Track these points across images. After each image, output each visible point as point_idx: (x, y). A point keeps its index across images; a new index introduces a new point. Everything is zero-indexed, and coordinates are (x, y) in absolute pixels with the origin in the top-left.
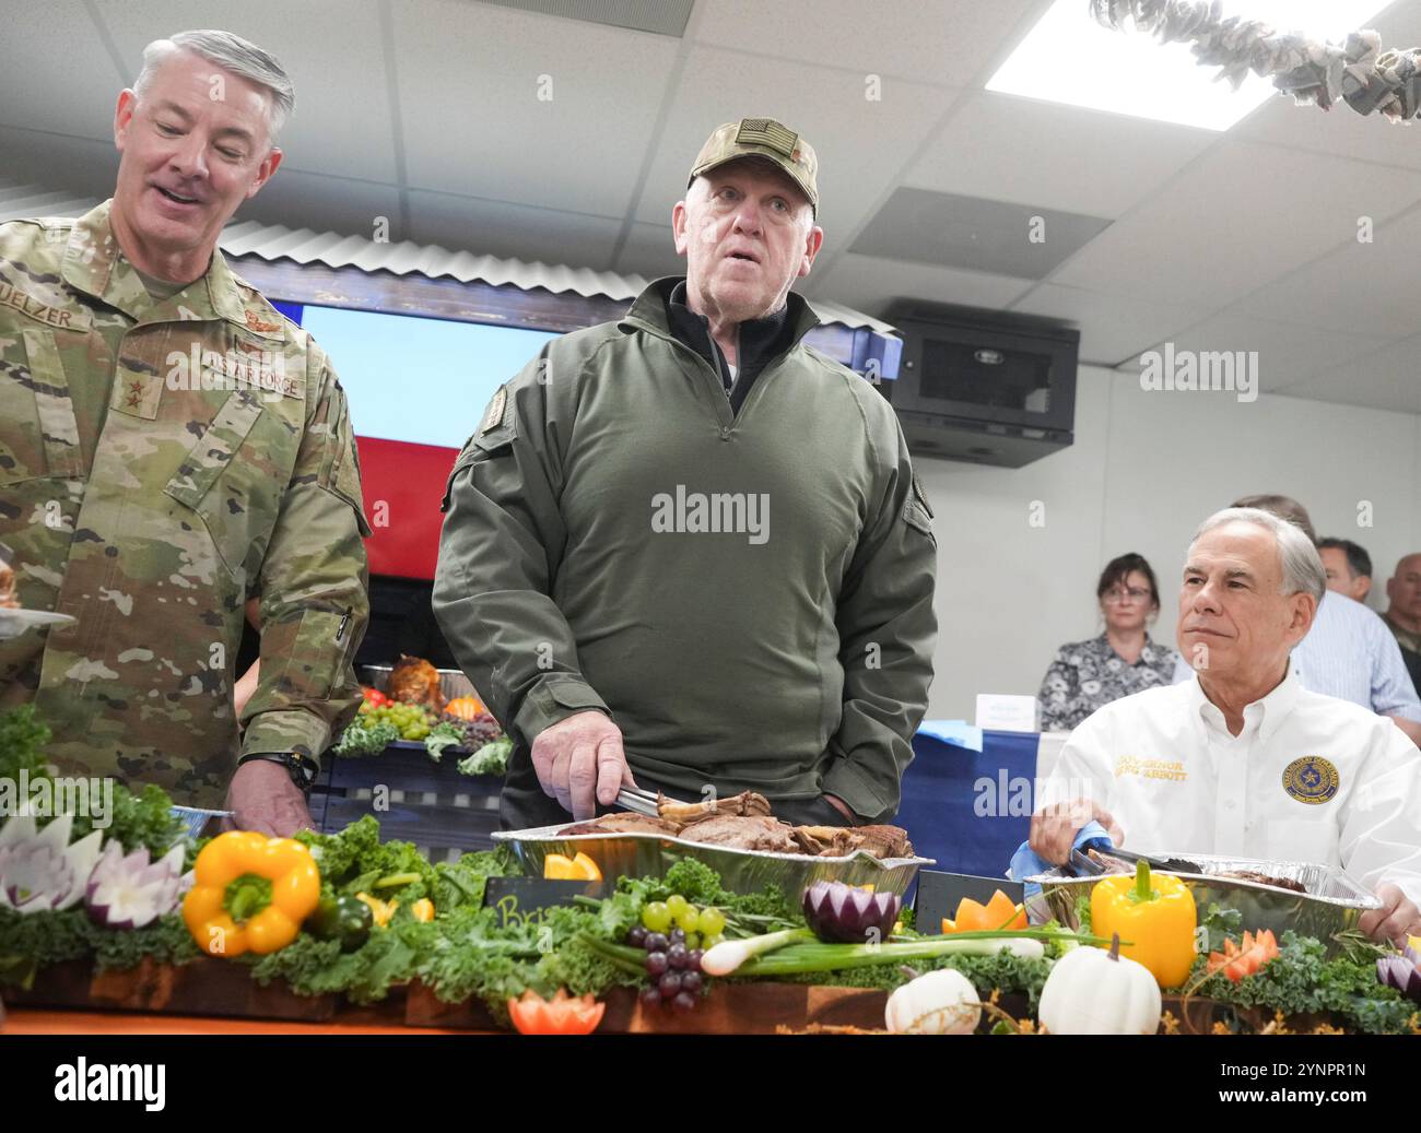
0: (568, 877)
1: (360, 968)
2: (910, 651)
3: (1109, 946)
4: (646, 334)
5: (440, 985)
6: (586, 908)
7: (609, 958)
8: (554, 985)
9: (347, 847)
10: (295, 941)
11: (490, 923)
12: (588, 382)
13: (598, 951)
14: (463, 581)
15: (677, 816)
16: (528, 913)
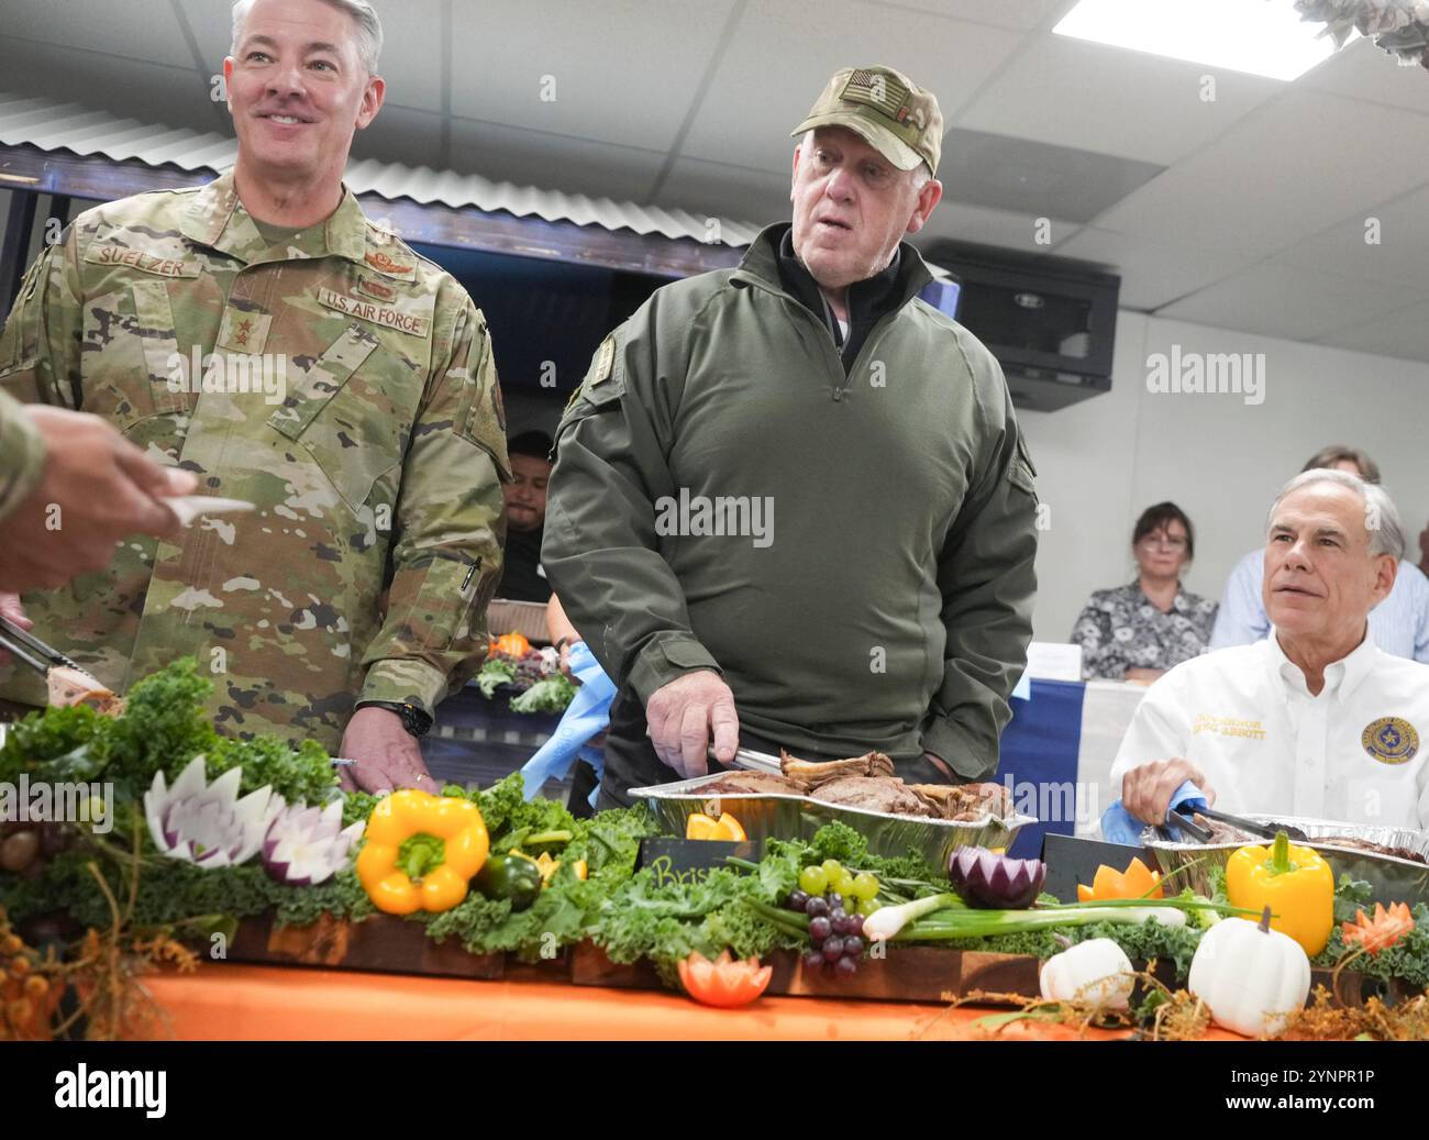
0: (712, 837)
1: (531, 929)
2: (1012, 611)
3: (1260, 918)
4: (755, 289)
5: (611, 946)
6: (737, 869)
7: (771, 921)
8: (717, 947)
9: (501, 804)
10: (466, 900)
11: (648, 885)
12: (699, 337)
13: (761, 915)
14: (572, 538)
15: (803, 774)
16: (682, 873)
